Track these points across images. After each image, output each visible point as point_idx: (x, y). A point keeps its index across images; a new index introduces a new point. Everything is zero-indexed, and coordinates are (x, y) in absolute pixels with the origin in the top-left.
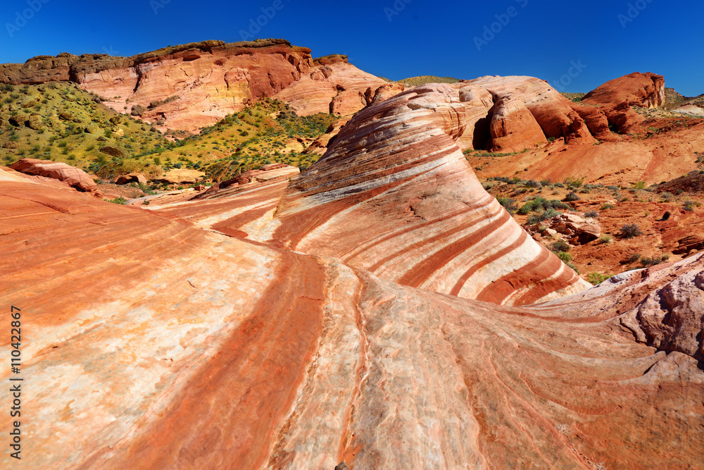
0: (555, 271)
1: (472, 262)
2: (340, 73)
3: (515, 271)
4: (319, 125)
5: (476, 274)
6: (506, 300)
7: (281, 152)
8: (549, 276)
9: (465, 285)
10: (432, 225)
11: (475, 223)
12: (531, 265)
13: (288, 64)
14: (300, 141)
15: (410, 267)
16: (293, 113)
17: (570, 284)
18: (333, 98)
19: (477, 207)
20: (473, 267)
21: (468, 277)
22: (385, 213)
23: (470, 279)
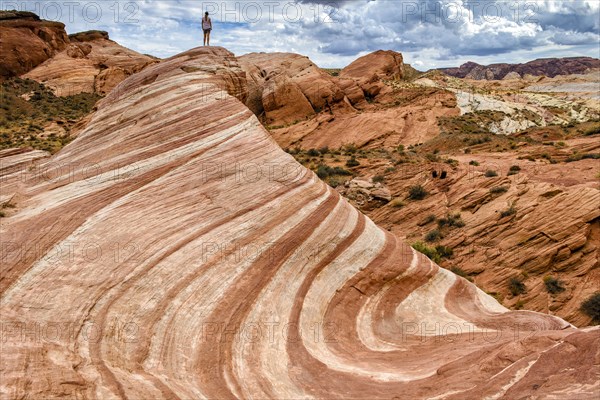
0: (410, 262)
1: (307, 267)
2: (101, 50)
3: (361, 270)
4: (82, 106)
5: (315, 284)
6: (360, 315)
7: (39, 136)
8: (405, 270)
9: (305, 305)
10: (240, 218)
11: (298, 208)
12: (380, 258)
13: (38, 40)
14: (59, 123)
15: (220, 293)
16: (50, 93)
17: (430, 277)
18: (96, 76)
19: (297, 185)
20: (309, 274)
21: (306, 292)
22: (168, 205)
23: (309, 294)
